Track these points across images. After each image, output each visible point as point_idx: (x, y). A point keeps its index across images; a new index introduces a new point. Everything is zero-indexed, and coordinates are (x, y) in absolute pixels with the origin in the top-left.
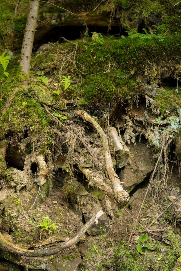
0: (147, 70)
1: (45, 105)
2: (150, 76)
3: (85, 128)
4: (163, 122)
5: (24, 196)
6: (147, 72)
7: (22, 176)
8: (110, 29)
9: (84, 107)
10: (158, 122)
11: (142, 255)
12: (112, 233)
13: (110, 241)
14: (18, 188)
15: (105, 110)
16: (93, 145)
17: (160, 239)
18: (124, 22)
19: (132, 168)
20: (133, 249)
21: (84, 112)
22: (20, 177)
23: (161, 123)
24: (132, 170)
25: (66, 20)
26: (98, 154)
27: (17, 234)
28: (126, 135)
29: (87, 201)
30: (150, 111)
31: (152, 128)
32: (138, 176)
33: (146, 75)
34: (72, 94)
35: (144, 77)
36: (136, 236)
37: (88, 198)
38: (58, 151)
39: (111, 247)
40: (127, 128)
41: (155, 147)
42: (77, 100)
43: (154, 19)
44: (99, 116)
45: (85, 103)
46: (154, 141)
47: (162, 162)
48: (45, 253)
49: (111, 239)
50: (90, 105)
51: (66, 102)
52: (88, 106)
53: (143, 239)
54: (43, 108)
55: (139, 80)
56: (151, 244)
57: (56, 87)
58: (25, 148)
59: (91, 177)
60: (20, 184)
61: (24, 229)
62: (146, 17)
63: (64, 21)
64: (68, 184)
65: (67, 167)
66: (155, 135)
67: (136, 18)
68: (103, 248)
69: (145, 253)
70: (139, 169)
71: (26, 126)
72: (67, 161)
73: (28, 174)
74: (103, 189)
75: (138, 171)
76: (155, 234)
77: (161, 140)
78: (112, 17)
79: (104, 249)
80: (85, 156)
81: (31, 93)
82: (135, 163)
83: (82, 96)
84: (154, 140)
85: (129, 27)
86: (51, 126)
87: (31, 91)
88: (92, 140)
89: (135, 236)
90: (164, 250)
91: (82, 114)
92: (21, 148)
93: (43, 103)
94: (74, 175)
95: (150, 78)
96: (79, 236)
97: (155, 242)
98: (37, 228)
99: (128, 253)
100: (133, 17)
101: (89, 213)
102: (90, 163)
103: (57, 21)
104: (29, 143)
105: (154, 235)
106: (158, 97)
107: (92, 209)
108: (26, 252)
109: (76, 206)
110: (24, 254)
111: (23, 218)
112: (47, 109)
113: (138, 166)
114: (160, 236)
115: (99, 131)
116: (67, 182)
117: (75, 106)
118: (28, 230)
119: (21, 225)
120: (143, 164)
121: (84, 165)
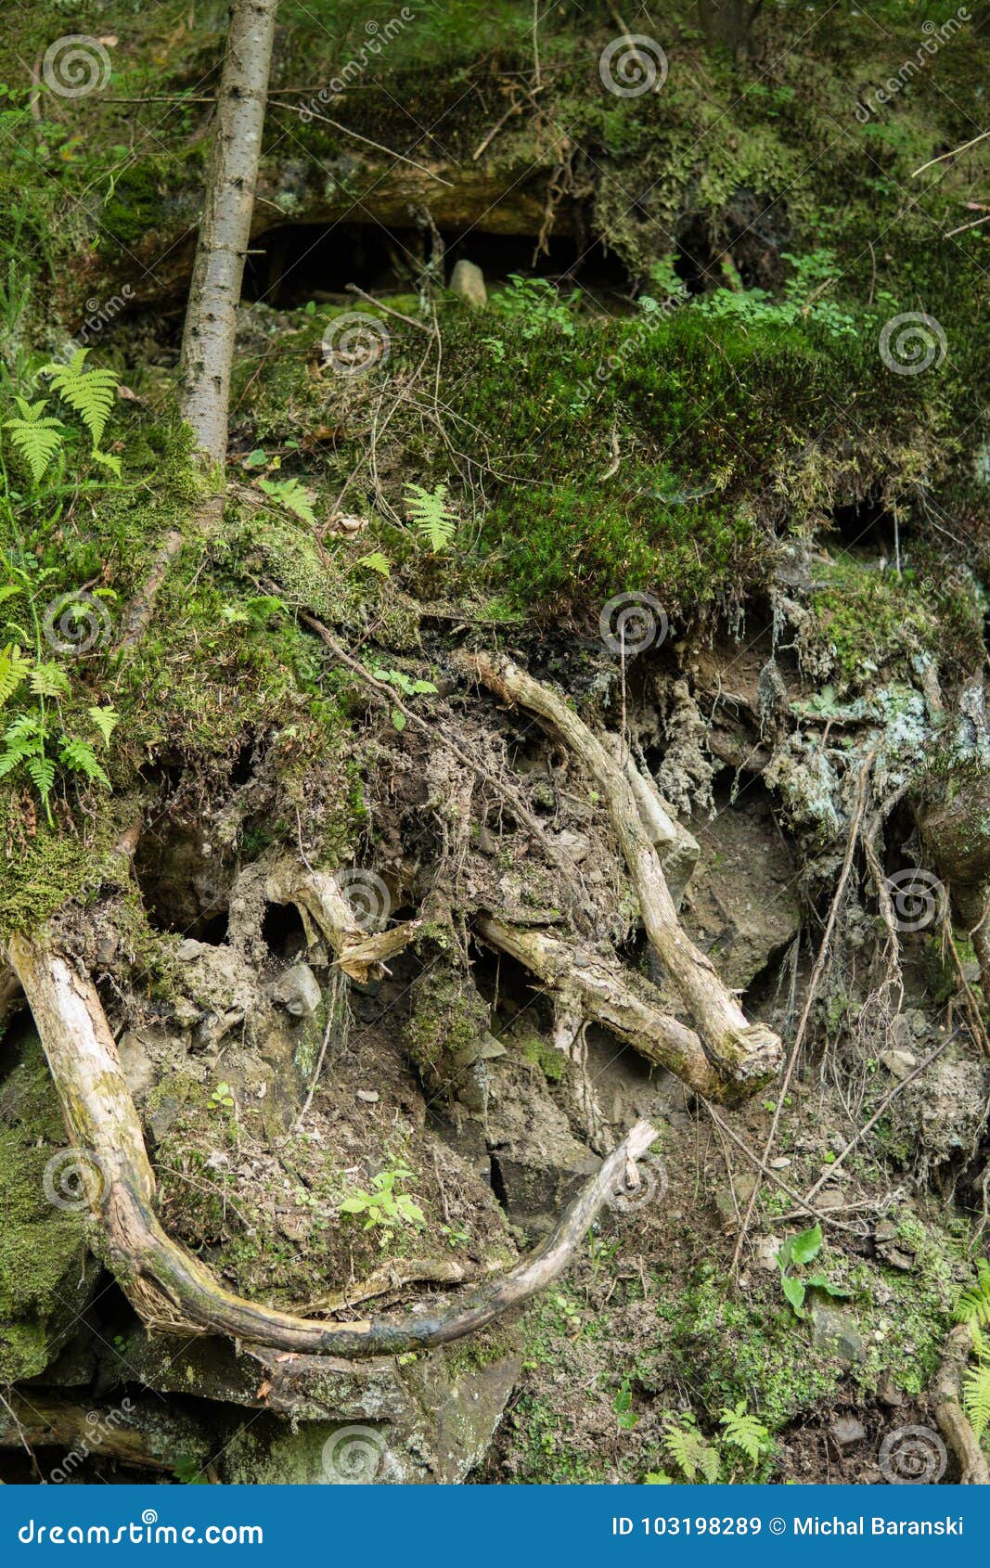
0: (782, 468)
1: (319, 626)
2: (795, 495)
3: (509, 738)
4: (845, 713)
5: (241, 1070)
6: (785, 481)
7: (228, 970)
8: (546, 249)
9: (502, 637)
10: (824, 713)
11: (800, 1321)
12: (637, 1231)
13: (635, 1271)
14: (212, 1031)
15: (597, 652)
16: (555, 818)
17: (864, 1248)
18: (610, 222)
19: (700, 928)
20: (759, 1298)
21: (505, 660)
22: (219, 977)
23: (836, 716)
24: (701, 935)
25: (341, 196)
26: (581, 861)
27: (244, 1253)
28: (671, 770)
29: (503, 1089)
30: (789, 661)
31: (796, 738)
32: (730, 963)
33: (777, 495)
34: (444, 573)
35: (766, 503)
36: (764, 1237)
37: (505, 1073)
38: (383, 846)
39: (641, 1297)
40: (675, 739)
41: (823, 828)
42: (467, 604)
43: (752, 214)
44: (568, 678)
45: (511, 619)
46: (813, 800)
47: (855, 896)
48: (429, 1329)
49: (638, 1263)
50: (535, 629)
51: (418, 609)
52: (521, 630)
53: (803, 1248)
54: (309, 639)
55: (746, 513)
56: (831, 1273)
57: (352, 537)
58: (238, 837)
59: (567, 968)
60: (220, 1013)
61: (277, 1226)
62: (719, 206)
63: (335, 201)
64: (440, 1005)
65: (440, 926)
66: (815, 775)
67: (668, 205)
68: (601, 1307)
69: (814, 1315)
70: (736, 930)
71: (248, 729)
72: (438, 893)
73: (249, 960)
74: (627, 1026)
75: (731, 938)
76: (846, 1227)
77: (845, 795)
78: (555, 194)
79: (608, 1309)
80: (521, 873)
81: (249, 561)
82: (713, 901)
83: (493, 584)
84: (814, 793)
85: (633, 247)
86: (355, 728)
87: (250, 551)
88: (544, 792)
89: (758, 1240)
90: (887, 1296)
91: (497, 670)
92: (220, 833)
93: (311, 614)
94: (471, 962)
95: (793, 508)
96: (574, 1243)
97: (844, 1264)
98: (332, 1220)
99: (739, 1315)
100: (652, 200)
101: (522, 1143)
102: (550, 905)
103: (300, 200)
104: (258, 807)
105: (841, 1230)
106: (824, 596)
107: (528, 1127)
108: (332, 1335)
109: (459, 1112)
110: (323, 1342)
111: (262, 1178)
112: (337, 644)
113: (730, 914)
114: (867, 1234)
115: (590, 752)
116: (433, 998)
117: (460, 632)
118: (297, 1232)
119: (259, 1210)
120: (749, 907)
121: (522, 914)
